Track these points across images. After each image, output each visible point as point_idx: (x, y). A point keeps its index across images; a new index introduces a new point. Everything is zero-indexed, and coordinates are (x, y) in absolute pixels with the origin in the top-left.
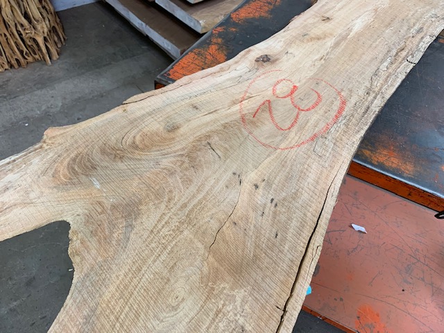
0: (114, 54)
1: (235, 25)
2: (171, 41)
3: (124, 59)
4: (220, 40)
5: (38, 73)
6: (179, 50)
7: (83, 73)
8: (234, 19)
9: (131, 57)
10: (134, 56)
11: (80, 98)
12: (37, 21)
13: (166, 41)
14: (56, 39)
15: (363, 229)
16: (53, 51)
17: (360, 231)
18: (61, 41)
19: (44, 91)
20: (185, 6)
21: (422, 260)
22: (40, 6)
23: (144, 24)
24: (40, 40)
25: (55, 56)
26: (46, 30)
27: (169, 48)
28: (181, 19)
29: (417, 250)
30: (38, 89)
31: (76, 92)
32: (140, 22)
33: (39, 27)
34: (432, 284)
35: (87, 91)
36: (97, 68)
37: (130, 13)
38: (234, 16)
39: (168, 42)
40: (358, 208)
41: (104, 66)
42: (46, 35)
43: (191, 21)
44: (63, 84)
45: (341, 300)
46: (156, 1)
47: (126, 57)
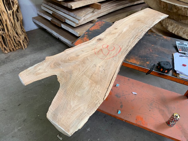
0: (47, 45)
1: (91, 31)
2: (68, 40)
4: (87, 36)
5: (20, 53)
6: (71, 42)
7: (36, 52)
8: (90, 30)
9: (53, 46)
11: (36, 60)
12: (20, 35)
14: (26, 41)
15: (136, 93)
16: (25, 45)
17: (135, 94)
18: (28, 42)
19: (23, 58)
20: (73, 28)
21: (155, 101)
22: (21, 30)
23: (58, 34)
24: (21, 42)
25: (26, 47)
26: (23, 38)
27: (68, 42)
28: (71, 32)
29: (154, 99)
30: (21, 58)
31: (35, 58)
32: (57, 34)
33: (21, 37)
34: (159, 108)
35: (38, 58)
36: (41, 50)
37: (53, 31)
39: (67, 40)
40: (134, 87)
41: (44, 49)
42: (23, 40)
43: (75, 32)
44: (29, 56)
45: (130, 115)
46: (62, 27)
47: (51, 46)
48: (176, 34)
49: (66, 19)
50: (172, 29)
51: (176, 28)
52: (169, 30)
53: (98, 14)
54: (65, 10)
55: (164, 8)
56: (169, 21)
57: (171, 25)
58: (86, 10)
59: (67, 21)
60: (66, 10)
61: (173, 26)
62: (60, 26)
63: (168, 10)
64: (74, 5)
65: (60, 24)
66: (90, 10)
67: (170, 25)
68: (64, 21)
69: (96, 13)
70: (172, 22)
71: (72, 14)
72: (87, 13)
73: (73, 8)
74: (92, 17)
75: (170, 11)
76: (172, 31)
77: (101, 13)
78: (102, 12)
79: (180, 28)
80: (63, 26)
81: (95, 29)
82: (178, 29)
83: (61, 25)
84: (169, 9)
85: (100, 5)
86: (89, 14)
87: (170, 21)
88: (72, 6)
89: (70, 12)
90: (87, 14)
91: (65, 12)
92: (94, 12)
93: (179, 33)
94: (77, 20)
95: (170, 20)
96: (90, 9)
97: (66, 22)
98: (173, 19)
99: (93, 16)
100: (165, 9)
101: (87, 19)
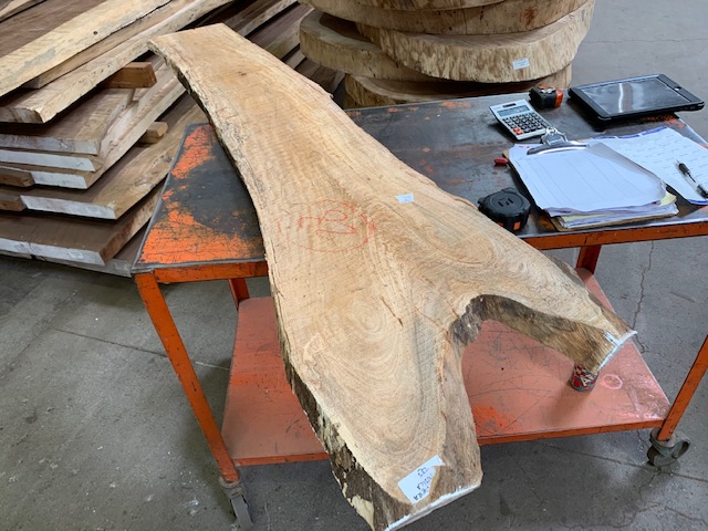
1: (182, 182)
2: (80, 248)
3: (15, 304)
4: (176, 204)
6: (97, 254)
8: (179, 177)
9: (24, 297)
10: (27, 293)
13: (70, 251)
23: (25, 244)
27: (81, 257)
28: (77, 214)
32: (17, 243)
38: (175, 173)
39: (76, 251)
46: (30, 207)
47: (18, 301)
48: (456, 77)
49: (33, 173)
50: (438, 65)
51: (450, 59)
52: (428, 73)
53: (154, 103)
54: (10, 137)
55: (382, 6)
56: (415, 44)
57: (429, 55)
58: (99, 107)
59: (42, 179)
60: (16, 137)
61: (434, 55)
62: (20, 209)
63: (398, 7)
64: (43, 104)
65: (16, 199)
66: (117, 100)
67: (424, 56)
68: (27, 184)
69: (144, 103)
70: (428, 43)
71: (49, 142)
72: (111, 117)
73: (46, 118)
74: (135, 125)
75: (404, 8)
76: (441, 73)
77: (162, 97)
78: (168, 91)
79: (460, 54)
80: (32, 202)
81: (194, 165)
82: (455, 59)
83: (20, 200)
84: (401, 5)
85: (149, 68)
86: (118, 116)
87: (418, 41)
88: (38, 111)
89: (39, 139)
90: (112, 122)
91: (17, 146)
92: (137, 102)
93: (463, 72)
94: (82, 160)
95: (418, 38)
96: (114, 96)
97: (37, 182)
98: (425, 32)
99: (141, 119)
100: (387, 7)
101: (121, 139)
